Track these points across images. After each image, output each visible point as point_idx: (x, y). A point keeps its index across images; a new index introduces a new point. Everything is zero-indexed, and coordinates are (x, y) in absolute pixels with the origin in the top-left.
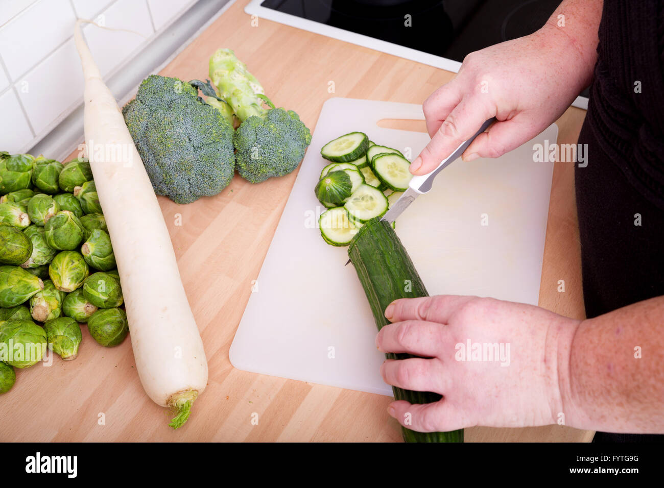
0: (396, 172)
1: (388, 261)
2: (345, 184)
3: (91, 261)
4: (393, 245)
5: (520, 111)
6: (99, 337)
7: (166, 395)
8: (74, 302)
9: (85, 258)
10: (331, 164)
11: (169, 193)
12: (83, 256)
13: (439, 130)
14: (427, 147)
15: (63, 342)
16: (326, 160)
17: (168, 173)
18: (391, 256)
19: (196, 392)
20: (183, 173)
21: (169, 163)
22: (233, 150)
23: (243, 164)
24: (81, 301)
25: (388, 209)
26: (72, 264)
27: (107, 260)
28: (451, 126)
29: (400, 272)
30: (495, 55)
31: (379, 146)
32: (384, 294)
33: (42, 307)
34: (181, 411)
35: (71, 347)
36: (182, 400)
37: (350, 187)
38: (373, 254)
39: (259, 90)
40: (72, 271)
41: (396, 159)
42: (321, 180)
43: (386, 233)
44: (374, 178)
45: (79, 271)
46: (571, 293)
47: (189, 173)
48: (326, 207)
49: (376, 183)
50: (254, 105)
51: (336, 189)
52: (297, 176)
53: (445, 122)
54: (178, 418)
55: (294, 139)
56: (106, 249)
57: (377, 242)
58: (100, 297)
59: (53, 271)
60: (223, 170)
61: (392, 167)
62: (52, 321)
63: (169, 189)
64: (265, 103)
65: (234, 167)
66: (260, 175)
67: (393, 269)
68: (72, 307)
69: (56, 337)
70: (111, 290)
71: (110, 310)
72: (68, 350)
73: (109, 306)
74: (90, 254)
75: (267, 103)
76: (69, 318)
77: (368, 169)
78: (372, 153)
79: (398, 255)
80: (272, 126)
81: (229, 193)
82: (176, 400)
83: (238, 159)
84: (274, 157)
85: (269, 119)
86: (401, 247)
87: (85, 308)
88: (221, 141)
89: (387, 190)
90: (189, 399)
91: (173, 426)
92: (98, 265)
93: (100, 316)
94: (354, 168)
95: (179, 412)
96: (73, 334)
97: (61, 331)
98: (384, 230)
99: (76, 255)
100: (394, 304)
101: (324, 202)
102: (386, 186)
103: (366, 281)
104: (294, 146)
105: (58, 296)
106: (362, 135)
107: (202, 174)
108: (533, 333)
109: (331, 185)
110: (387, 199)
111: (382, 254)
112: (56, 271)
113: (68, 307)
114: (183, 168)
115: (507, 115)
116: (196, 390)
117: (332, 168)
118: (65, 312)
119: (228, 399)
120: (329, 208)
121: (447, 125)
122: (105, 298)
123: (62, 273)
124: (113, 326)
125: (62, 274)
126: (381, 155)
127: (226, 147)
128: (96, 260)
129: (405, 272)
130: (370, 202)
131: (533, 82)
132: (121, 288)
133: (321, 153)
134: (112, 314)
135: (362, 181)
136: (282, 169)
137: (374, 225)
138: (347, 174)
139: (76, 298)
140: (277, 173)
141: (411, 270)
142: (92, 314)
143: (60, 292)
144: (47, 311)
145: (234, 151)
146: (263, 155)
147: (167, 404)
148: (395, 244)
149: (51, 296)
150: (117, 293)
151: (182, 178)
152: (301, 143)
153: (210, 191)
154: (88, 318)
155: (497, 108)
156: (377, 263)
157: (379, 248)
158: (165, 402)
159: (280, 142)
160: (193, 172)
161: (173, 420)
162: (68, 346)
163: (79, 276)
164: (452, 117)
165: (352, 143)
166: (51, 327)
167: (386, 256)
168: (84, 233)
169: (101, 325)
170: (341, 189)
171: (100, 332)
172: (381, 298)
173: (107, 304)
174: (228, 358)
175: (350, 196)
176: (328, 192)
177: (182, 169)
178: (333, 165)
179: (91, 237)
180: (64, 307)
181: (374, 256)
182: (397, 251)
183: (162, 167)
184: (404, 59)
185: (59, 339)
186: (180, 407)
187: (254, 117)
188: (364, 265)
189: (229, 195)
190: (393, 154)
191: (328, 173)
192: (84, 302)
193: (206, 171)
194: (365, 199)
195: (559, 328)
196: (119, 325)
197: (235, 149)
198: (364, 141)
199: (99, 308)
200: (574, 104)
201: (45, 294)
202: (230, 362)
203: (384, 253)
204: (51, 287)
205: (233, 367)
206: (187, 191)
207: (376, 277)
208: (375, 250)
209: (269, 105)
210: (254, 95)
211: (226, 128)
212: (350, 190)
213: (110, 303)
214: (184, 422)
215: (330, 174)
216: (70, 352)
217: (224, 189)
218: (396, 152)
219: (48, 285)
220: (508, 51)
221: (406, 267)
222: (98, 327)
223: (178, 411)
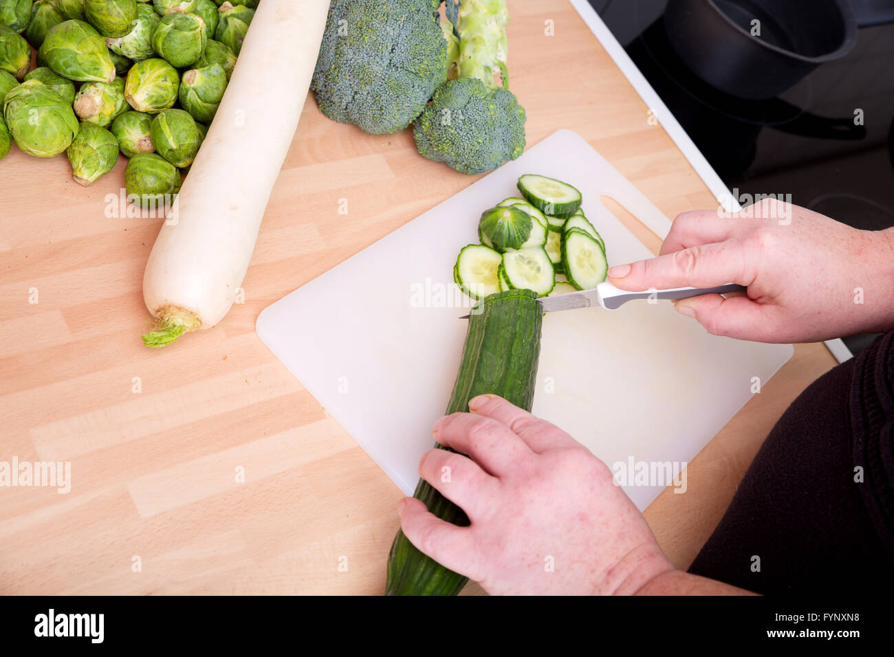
0: (586, 263)
1: (515, 345)
2: (523, 231)
3: (186, 94)
4: (533, 336)
5: (777, 304)
6: (132, 183)
7: (166, 300)
8: (134, 124)
9: (181, 86)
10: (521, 199)
11: (321, 91)
12: (181, 81)
13: (675, 254)
14: (646, 261)
15: (89, 157)
16: (519, 191)
17: (340, 67)
18: (522, 345)
19: (199, 323)
20: (357, 81)
21: (350, 57)
22: (427, 99)
23: (427, 124)
24: (142, 130)
25: (547, 296)
26: (163, 81)
27: (205, 107)
28: (691, 259)
29: (519, 369)
30: (798, 222)
31: (587, 221)
32: (484, 378)
33: (93, 102)
34: (168, 330)
35: (94, 170)
36: (178, 320)
37: (525, 239)
38: (504, 328)
39: (503, 58)
40: (157, 89)
41: (595, 249)
42: (498, 207)
43: (534, 317)
44: (557, 251)
45: (164, 96)
46: (677, 536)
47: (363, 86)
48: (481, 240)
49: (556, 257)
50: (487, 69)
51: (509, 229)
52: (472, 184)
53: (688, 251)
54: (158, 335)
55: (503, 140)
56: (213, 95)
57: (518, 318)
58: (169, 140)
59: (137, 71)
60: (402, 112)
61: (585, 254)
62: (94, 126)
63: (326, 86)
64: (501, 78)
65: (415, 119)
66: (435, 149)
67: (514, 360)
68: (126, 127)
69: (85, 145)
70: (187, 142)
71: (167, 163)
72: (88, 170)
73: (171, 158)
74: (192, 86)
75: (504, 79)
76: (114, 137)
77: (557, 237)
78: (574, 223)
79: (530, 350)
80: (492, 107)
81: (384, 144)
82: (172, 315)
83: (427, 113)
84: (467, 142)
85: (494, 97)
86: (539, 344)
87: (140, 141)
88: (424, 80)
89: (562, 275)
90: (186, 325)
91: (145, 340)
92: (189, 105)
93: (152, 162)
94: (544, 222)
95: (164, 331)
96: (106, 157)
97: (97, 144)
98: (534, 312)
99: (175, 75)
100: (489, 397)
101: (483, 233)
102: (564, 270)
103: (474, 350)
104: (497, 148)
105: (119, 104)
106: (578, 194)
107: (376, 98)
108: (621, 536)
109: (506, 221)
110: (555, 283)
111: (514, 335)
112: (140, 75)
113: (122, 125)
114: (361, 76)
115: (759, 295)
116: (200, 321)
117: (520, 204)
118: (113, 127)
119: (224, 359)
120: (484, 244)
121: (687, 255)
122: (174, 145)
123: (145, 81)
124: (158, 183)
125: (144, 84)
126: (584, 232)
127: (424, 89)
128: (192, 98)
129: (524, 373)
130: (534, 272)
131: (815, 284)
132: (198, 149)
133: (519, 179)
134: (167, 169)
135: (542, 243)
136: (466, 162)
137: (527, 299)
138: (531, 223)
139: (139, 122)
140: (456, 162)
141: (532, 377)
142: (143, 153)
143: (125, 101)
144: (95, 110)
145: (428, 102)
146: (458, 130)
147: (158, 311)
148: (535, 336)
149: (112, 98)
150: (190, 151)
151: (351, 85)
152: (507, 151)
153: (370, 124)
154: (134, 153)
155: (754, 280)
156: (502, 340)
157: (515, 326)
158: (157, 308)
159: (487, 130)
160: (368, 88)
161: (151, 333)
162: (91, 165)
163: (160, 99)
164: (699, 250)
165: (562, 195)
166: (87, 131)
167: (517, 341)
168: (200, 58)
169: (146, 172)
170: (514, 232)
171: (138, 178)
172: (478, 379)
173: (171, 153)
174: (257, 316)
175: (518, 249)
176: (497, 226)
177: (359, 75)
178: (523, 202)
179: (206, 68)
180: (117, 120)
181: (503, 331)
182: (532, 345)
183: (338, 56)
184: (680, 151)
185: (87, 150)
186: (170, 325)
187: (479, 82)
188: (484, 331)
189: (383, 145)
190: (597, 241)
191: (511, 206)
192: (144, 133)
193: (383, 98)
194: (532, 265)
195: (651, 555)
196: (165, 187)
197: (431, 100)
198: (576, 202)
199: (156, 152)
200: (828, 343)
201: (106, 90)
202: (255, 322)
203: (517, 336)
204: (120, 87)
205: (255, 330)
206: (344, 104)
207: (489, 353)
208: (508, 325)
209: (503, 83)
210: (496, 59)
211: (440, 70)
212: (522, 243)
213: (174, 156)
214: (161, 346)
215: (513, 209)
216: (86, 175)
217: (385, 135)
218: (601, 242)
219: (118, 83)
220: (816, 229)
221: (530, 368)
222: (141, 171)
223: (164, 328)
